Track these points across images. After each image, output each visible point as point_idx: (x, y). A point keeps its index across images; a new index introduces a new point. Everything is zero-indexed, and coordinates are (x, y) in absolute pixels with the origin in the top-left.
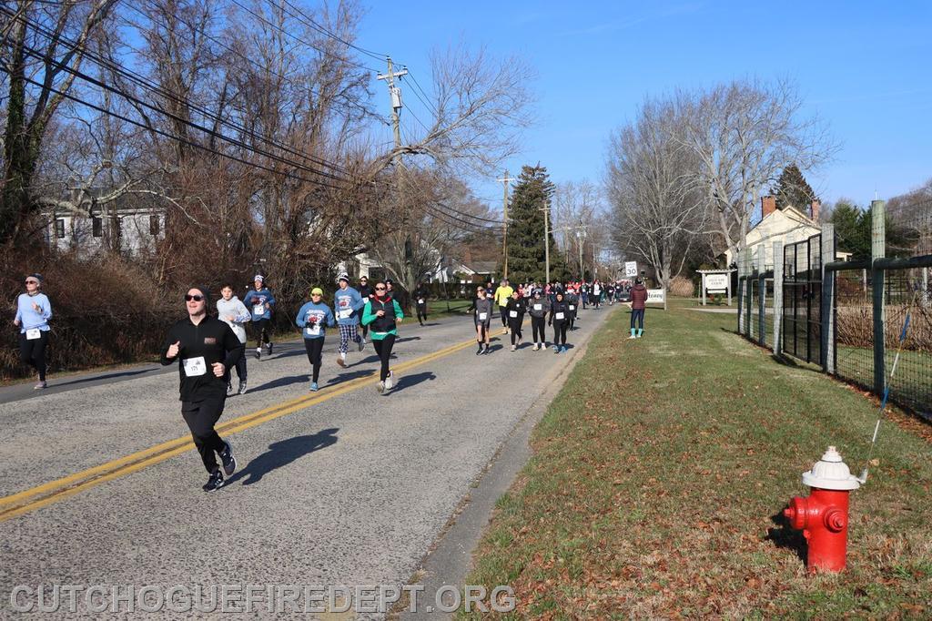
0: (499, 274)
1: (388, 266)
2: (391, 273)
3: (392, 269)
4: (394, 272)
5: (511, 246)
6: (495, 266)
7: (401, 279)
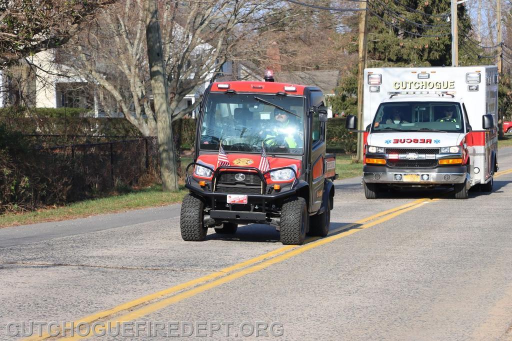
0: (344, 98)
1: (101, 80)
2: (107, 93)
3: (109, 87)
4: (116, 94)
5: (372, 35)
6: (334, 80)
7: (132, 109)
